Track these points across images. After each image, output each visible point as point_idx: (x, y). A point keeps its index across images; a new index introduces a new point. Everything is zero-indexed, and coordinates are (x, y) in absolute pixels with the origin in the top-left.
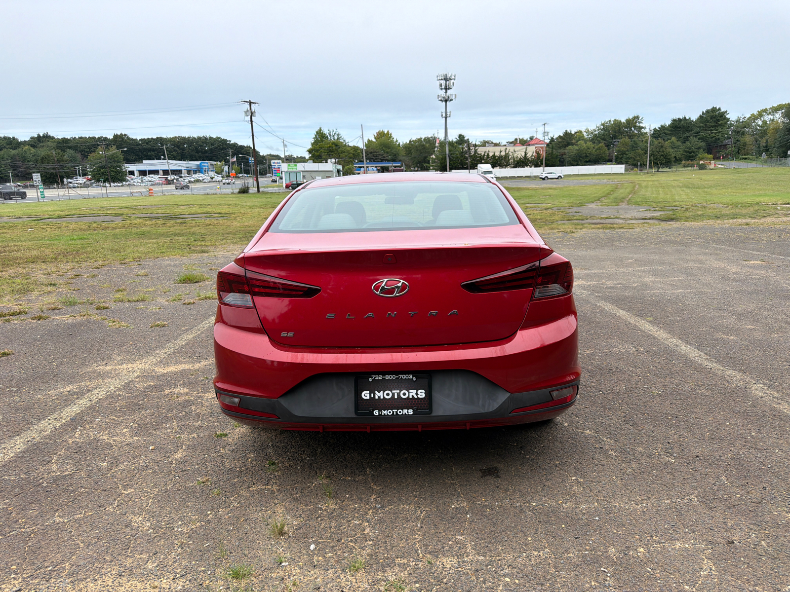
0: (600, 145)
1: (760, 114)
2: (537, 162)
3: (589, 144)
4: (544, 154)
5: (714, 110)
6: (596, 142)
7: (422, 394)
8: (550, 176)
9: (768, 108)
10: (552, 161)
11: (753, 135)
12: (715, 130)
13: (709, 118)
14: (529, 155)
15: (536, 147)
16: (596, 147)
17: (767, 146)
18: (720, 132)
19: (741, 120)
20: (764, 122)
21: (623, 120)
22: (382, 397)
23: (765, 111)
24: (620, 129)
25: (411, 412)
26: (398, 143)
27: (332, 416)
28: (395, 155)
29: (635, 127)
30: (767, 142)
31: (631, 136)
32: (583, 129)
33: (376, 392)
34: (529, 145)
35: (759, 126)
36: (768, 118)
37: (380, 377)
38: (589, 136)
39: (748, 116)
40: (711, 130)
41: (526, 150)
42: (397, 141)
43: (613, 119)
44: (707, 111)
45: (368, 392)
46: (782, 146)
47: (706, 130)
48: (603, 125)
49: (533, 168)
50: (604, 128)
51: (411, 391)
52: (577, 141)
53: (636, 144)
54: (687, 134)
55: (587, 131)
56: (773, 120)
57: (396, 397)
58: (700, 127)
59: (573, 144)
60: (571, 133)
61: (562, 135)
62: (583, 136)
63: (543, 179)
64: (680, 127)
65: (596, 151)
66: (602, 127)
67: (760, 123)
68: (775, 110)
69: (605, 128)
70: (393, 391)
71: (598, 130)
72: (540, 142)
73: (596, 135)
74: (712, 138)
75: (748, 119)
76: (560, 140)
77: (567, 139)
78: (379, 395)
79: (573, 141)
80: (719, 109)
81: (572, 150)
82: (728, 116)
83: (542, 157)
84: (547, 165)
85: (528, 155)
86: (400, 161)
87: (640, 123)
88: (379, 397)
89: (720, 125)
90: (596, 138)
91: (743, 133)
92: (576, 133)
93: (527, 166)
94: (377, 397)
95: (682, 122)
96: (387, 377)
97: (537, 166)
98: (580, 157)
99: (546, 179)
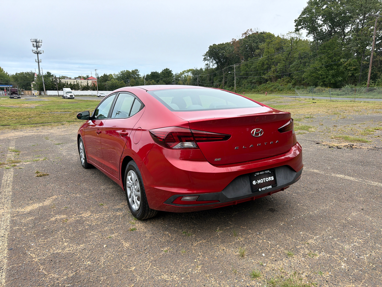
0: (122, 82)
1: (183, 73)
2: (94, 88)
3: (116, 81)
4: (97, 85)
5: (167, 69)
6: (119, 80)
7: (272, 178)
8: (102, 95)
9: (186, 70)
10: (101, 88)
11: (182, 81)
12: (168, 78)
13: (165, 73)
14: (89, 84)
15: (92, 81)
16: (120, 82)
18: (170, 79)
19: (177, 75)
20: (185, 76)
21: (131, 71)
22: (260, 183)
23: (185, 71)
24: (129, 75)
25: (271, 187)
26: (8, 75)
27: (244, 195)
28: (7, 81)
29: (136, 74)
31: (135, 78)
32: (112, 74)
33: (258, 181)
34: (88, 80)
35: (183, 77)
36: (186, 74)
37: (258, 174)
38: (116, 77)
39: (179, 73)
40: (167, 78)
41: (88, 82)
42: (7, 73)
43: (125, 70)
44: (165, 70)
45: (255, 181)
47: (165, 78)
48: (121, 72)
49: (92, 91)
50: (122, 74)
51: (269, 178)
52: (111, 80)
53: (138, 82)
54: (158, 79)
55: (114, 75)
56: (188, 75)
57: (265, 181)
58: (162, 76)
59: (109, 80)
60: (107, 75)
61: (103, 76)
62: (113, 77)
63: (99, 97)
64: (155, 76)
65: (120, 84)
66: (121, 73)
67: (184, 76)
68: (188, 71)
69: (123, 73)
70: (264, 179)
71: (120, 75)
72: (94, 78)
73: (119, 77)
74: (167, 81)
75: (179, 74)
76: (102, 78)
77: (105, 78)
78: (259, 181)
79: (109, 79)
80: (169, 69)
81: (108, 83)
82: (172, 73)
83: (96, 86)
84: (99, 90)
85: (89, 85)
86: (11, 84)
87: (138, 73)
88: (259, 183)
89: (170, 76)
90: (119, 78)
91: (179, 80)
92: (109, 75)
93: (89, 90)
94: (258, 183)
95: (156, 74)
96: (261, 173)
97: (94, 90)
98: (113, 87)
99: (100, 96)
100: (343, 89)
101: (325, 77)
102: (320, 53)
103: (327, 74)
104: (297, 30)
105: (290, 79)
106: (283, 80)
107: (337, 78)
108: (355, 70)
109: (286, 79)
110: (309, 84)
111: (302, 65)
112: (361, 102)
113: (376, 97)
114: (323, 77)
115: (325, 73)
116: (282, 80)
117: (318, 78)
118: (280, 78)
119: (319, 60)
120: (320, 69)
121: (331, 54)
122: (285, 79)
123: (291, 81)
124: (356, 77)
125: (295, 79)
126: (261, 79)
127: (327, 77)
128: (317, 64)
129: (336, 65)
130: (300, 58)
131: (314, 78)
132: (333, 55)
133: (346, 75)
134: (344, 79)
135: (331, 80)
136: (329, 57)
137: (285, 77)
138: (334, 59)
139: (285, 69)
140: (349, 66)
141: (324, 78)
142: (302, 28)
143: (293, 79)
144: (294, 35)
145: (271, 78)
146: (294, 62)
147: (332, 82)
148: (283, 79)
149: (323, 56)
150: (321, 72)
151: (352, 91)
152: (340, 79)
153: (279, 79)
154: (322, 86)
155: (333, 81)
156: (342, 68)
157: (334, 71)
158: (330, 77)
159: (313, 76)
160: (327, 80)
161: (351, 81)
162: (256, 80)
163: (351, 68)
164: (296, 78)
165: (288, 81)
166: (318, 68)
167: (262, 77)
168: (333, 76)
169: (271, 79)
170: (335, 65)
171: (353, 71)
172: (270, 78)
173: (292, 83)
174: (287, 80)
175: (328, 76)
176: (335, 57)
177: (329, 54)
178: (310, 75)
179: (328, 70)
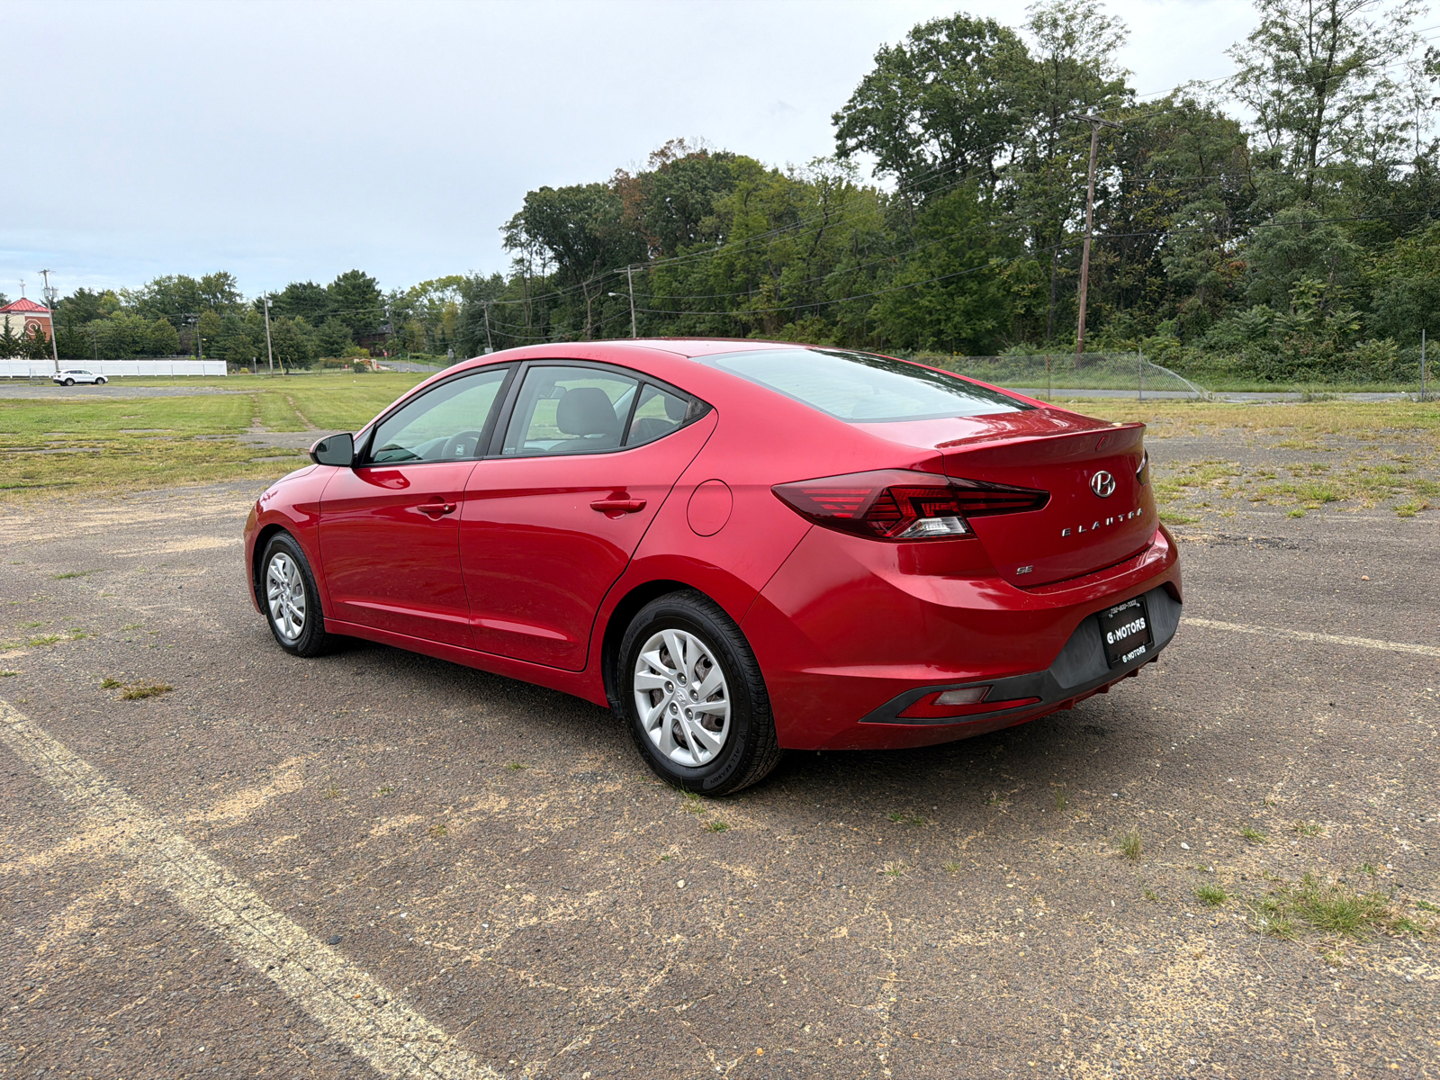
0: (161, 321)
1: (424, 289)
2: (37, 349)
3: (136, 318)
4: (51, 333)
5: (355, 275)
6: (149, 315)
8: (77, 378)
9: (434, 279)
10: (71, 349)
11: (421, 321)
12: (362, 307)
13: (350, 289)
14: (17, 332)
15: (27, 318)
16: (153, 325)
17: (444, 340)
18: (370, 313)
19: (399, 296)
20: (431, 301)
21: (198, 279)
23: (430, 284)
24: (194, 294)
29: (222, 292)
30: (443, 333)
31: (219, 308)
32: (117, 290)
34: (9, 312)
35: (425, 306)
36: (435, 296)
38: (132, 304)
39: (407, 290)
40: (356, 308)
41: (7, 322)
43: (175, 275)
44: (345, 276)
46: (467, 341)
47: (348, 307)
48: (157, 283)
49: (28, 361)
50: (160, 290)
52: (110, 313)
53: (233, 323)
54: (320, 313)
55: (125, 294)
56: (442, 300)
58: (338, 301)
59: (101, 317)
60: (91, 295)
61: (72, 296)
62: (118, 302)
63: (64, 384)
64: (305, 300)
65: (153, 332)
66: (156, 288)
67: (426, 302)
68: (446, 283)
69: (163, 288)
71: (149, 293)
72: (34, 308)
73: (144, 301)
74: (360, 321)
75: (408, 294)
76: (69, 306)
77: (83, 308)
79: (101, 311)
80: (363, 274)
81: (100, 327)
82: (377, 287)
83: (47, 339)
84: (62, 356)
85: (13, 333)
87: (230, 285)
89: (368, 301)
90: (146, 307)
91: (407, 317)
92: (102, 294)
93: (15, 355)
95: (308, 291)
97: (36, 355)
98: (122, 342)
99: (70, 383)
100: (1003, 357)
101: (943, 317)
102: (923, 235)
103: (948, 309)
104: (843, 152)
105: (825, 326)
106: (803, 328)
107: (978, 323)
108: (1035, 294)
109: (811, 325)
110: (888, 341)
111: (863, 276)
112: (1067, 401)
113: (1105, 384)
114: (935, 317)
115: (940, 304)
116: (799, 328)
117: (921, 323)
118: (792, 320)
119: (920, 258)
120: (925, 290)
121: (958, 239)
122: (808, 323)
123: (829, 330)
124: (1037, 319)
125: (844, 324)
126: (725, 323)
127: (948, 319)
128: (914, 274)
129: (976, 277)
130: (858, 251)
131: (906, 322)
132: (963, 245)
133: (1008, 311)
134: (1003, 325)
135: (961, 328)
136: (952, 252)
137: (808, 315)
138: (967, 256)
139: (807, 289)
140: (1015, 283)
141: (939, 321)
142: (860, 145)
143: (835, 324)
144: (831, 171)
145: (762, 319)
146: (838, 265)
147: (964, 335)
148: (801, 322)
149: (932, 246)
150: (930, 301)
151: (1030, 367)
152: (990, 324)
153: (790, 325)
154: (933, 349)
155: (967, 332)
156: (993, 290)
157: (969, 299)
158: (957, 319)
159: (901, 315)
160: (947, 327)
161: (1024, 333)
162: (708, 325)
163: (1024, 289)
164: (845, 321)
165: (820, 330)
166: (918, 287)
167: (729, 317)
168: (967, 314)
169: (760, 322)
170: (970, 276)
171: (1029, 297)
172: (756, 320)
173: (833, 339)
174: (817, 327)
175: (952, 315)
176: (970, 252)
177: (952, 240)
178: (892, 312)
179: (951, 295)
